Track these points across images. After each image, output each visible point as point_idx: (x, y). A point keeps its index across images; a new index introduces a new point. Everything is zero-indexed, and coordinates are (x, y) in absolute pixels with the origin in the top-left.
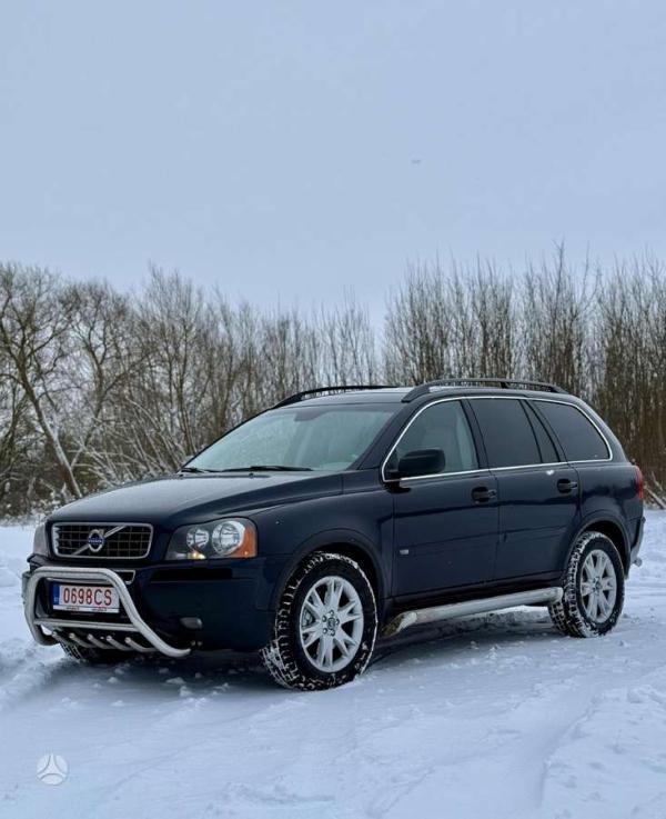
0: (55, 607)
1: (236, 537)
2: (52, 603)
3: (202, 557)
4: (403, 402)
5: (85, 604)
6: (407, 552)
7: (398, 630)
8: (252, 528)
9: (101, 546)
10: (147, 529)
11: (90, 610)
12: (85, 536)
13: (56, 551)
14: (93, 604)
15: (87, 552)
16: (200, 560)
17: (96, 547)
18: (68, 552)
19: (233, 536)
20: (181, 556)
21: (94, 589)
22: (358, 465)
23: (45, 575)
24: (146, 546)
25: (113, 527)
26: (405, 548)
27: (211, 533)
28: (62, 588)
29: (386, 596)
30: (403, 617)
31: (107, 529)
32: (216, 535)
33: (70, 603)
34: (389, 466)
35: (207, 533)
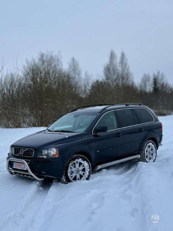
0: (13, 167)
1: (54, 152)
2: (12, 166)
3: (46, 157)
4: (99, 113)
5: (19, 167)
6: (98, 151)
7: (97, 170)
8: (58, 150)
9: (23, 153)
10: (33, 150)
11: (20, 169)
12: (19, 151)
13: (13, 153)
14: (21, 167)
15: (20, 154)
16: (45, 158)
17: (22, 153)
18: (16, 154)
19: (53, 152)
20: (41, 157)
21: (21, 164)
22: (86, 131)
23: (10, 160)
24: (33, 154)
25: (25, 149)
26: (98, 150)
27: (48, 151)
28: (14, 163)
29: (93, 162)
30: (98, 167)
31: (24, 149)
32: (49, 151)
33: (16, 167)
34: (94, 130)
35: (47, 151)
